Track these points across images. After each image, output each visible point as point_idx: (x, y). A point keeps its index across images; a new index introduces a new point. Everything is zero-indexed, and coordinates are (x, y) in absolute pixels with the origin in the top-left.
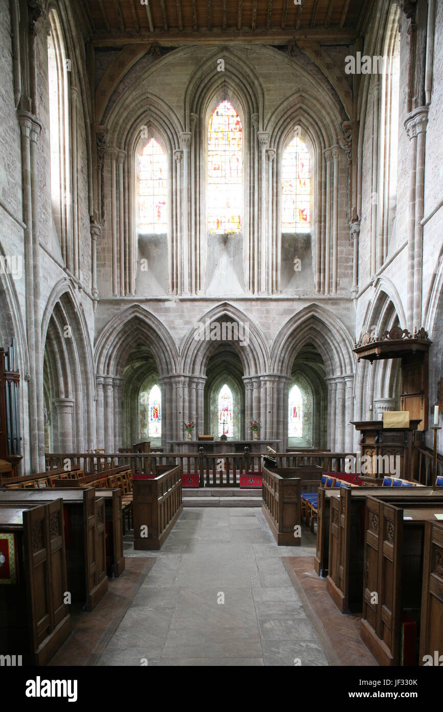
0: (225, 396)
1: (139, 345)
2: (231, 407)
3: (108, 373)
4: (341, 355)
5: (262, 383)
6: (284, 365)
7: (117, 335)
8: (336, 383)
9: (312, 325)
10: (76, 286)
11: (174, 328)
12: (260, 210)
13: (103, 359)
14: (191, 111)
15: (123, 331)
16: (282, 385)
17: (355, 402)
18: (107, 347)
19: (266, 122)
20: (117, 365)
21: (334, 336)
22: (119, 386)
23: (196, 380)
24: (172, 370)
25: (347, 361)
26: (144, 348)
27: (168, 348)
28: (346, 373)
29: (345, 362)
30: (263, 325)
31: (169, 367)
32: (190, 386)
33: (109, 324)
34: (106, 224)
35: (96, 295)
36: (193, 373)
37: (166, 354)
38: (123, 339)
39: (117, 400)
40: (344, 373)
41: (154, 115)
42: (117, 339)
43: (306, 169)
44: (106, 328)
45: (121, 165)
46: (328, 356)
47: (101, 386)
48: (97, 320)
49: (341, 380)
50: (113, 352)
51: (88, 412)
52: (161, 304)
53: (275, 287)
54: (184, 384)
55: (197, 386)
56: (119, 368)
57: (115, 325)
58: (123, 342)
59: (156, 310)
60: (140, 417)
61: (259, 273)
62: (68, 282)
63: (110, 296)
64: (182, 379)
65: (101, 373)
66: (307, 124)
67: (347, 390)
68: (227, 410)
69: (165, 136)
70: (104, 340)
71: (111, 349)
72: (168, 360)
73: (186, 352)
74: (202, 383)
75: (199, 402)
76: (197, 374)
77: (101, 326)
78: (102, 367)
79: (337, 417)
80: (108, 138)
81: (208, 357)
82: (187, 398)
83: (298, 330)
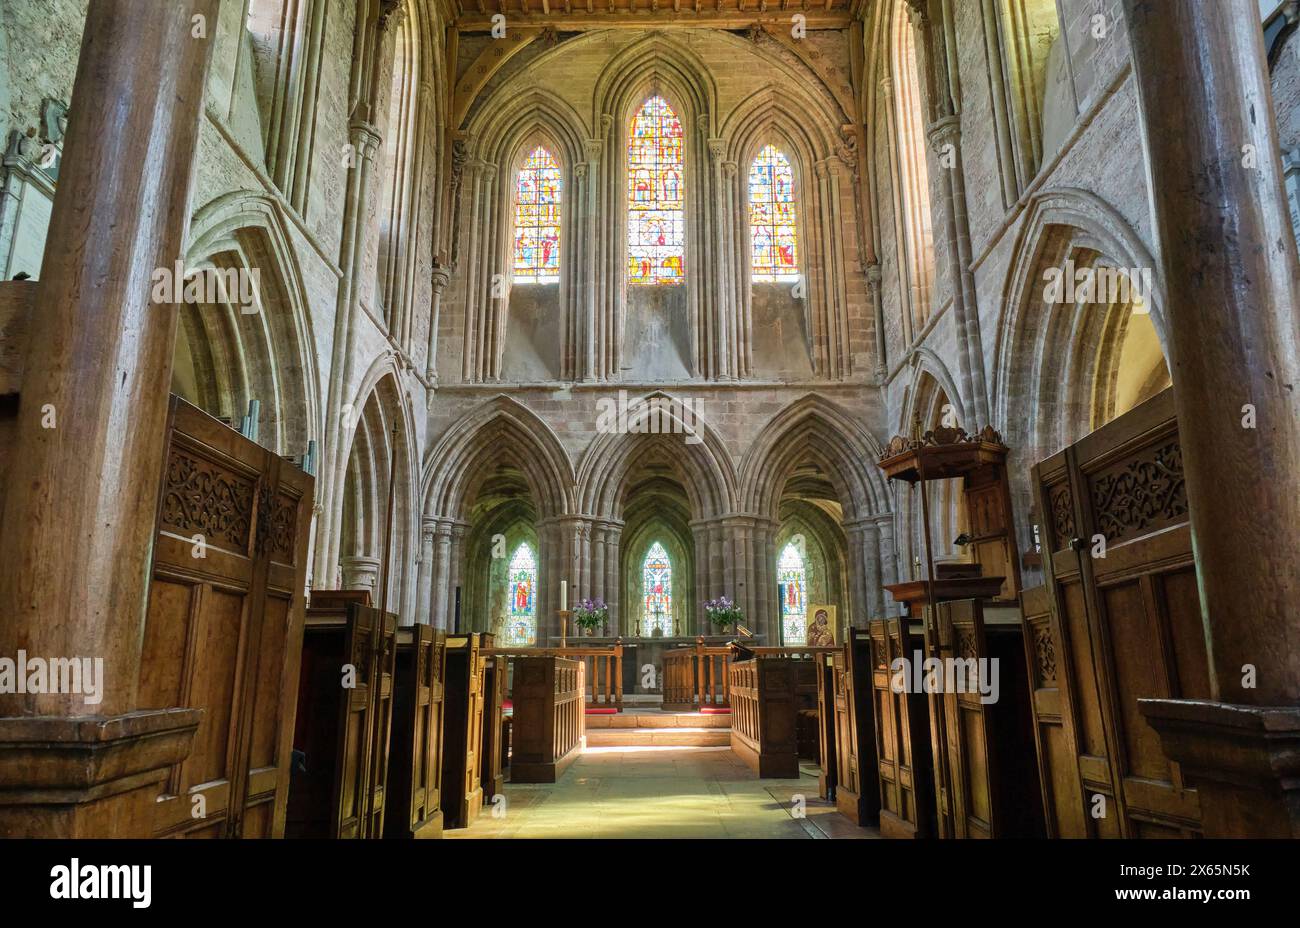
0: (658, 564)
1: (502, 466)
2: (668, 585)
3: (444, 514)
4: (866, 480)
5: (726, 531)
6: (765, 499)
7: (466, 447)
8: (862, 532)
9: (811, 430)
10: (404, 364)
11: (568, 436)
12: (714, 248)
13: (437, 489)
14: (604, 111)
15: (477, 440)
16: (762, 536)
17: (899, 564)
18: (446, 467)
19: (720, 126)
20: (462, 500)
21: (851, 450)
22: (462, 539)
23: (605, 527)
24: (561, 508)
25: (878, 490)
26: (509, 472)
27: (556, 470)
28: (878, 512)
29: (874, 493)
30: (724, 430)
31: (557, 503)
32: (593, 537)
33: (453, 428)
34: (458, 269)
35: (433, 380)
36: (599, 514)
37: (552, 481)
38: (475, 453)
39: (456, 563)
40: (874, 512)
41: (546, 117)
42: (464, 455)
43: (788, 188)
44: (447, 435)
45: (489, 184)
46: (843, 484)
47: (431, 537)
48: (431, 422)
49: (870, 526)
50: (455, 476)
51: (403, 583)
52: (547, 395)
53: (744, 367)
54: (583, 534)
55: (606, 538)
56: (464, 505)
57: (464, 431)
58: (475, 459)
59: (538, 406)
60: (492, 603)
61: (717, 346)
62: (392, 359)
63: (458, 382)
64: (579, 524)
65: (432, 514)
66: (785, 127)
67: (882, 544)
68: (659, 590)
69: (561, 143)
70: (442, 455)
71: (453, 472)
72: (555, 491)
73: (587, 477)
74: (616, 533)
75: (611, 568)
76: (606, 517)
77: (437, 431)
78: (433, 502)
79: (868, 595)
80: (470, 146)
81: (627, 486)
82: (587, 558)
83: (787, 440)
